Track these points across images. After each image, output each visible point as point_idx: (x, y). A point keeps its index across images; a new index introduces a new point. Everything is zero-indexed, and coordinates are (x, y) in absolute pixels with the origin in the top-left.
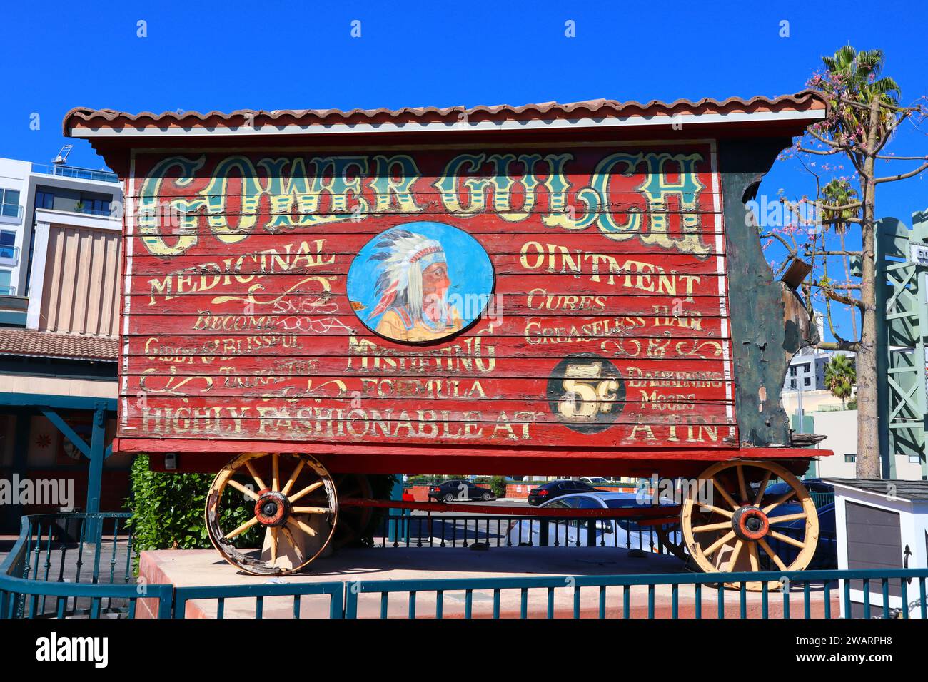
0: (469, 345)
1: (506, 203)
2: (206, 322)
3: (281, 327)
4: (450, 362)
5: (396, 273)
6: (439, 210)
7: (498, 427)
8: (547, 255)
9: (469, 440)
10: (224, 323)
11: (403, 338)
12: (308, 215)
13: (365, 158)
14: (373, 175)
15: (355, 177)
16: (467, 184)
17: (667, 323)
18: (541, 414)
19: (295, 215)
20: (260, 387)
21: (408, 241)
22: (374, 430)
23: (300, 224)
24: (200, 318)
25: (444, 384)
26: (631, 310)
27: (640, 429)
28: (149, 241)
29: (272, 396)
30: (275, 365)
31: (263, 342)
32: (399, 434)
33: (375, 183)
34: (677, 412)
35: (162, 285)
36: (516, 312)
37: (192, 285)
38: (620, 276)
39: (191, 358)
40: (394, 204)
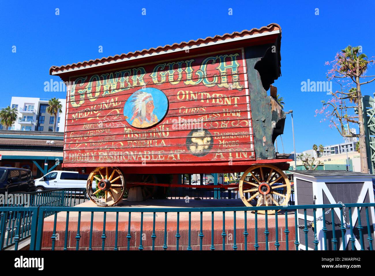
0: (160, 128)
1: (172, 78)
2: (86, 126)
3: (105, 126)
4: (154, 134)
5: (138, 106)
6: (151, 83)
7: (169, 156)
8: (186, 94)
9: (160, 161)
10: (90, 126)
11: (140, 127)
12: (114, 90)
13: (130, 70)
14: (132, 75)
15: (127, 76)
16: (160, 74)
17: (228, 115)
18: (184, 150)
19: (110, 90)
20: (100, 146)
21: (142, 95)
22: (131, 158)
23: (111, 93)
24: (84, 125)
25: (152, 142)
26: (215, 111)
27: (218, 154)
28: (73, 103)
29: (102, 148)
30: (104, 138)
31: (100, 131)
32: (139, 159)
33: (133, 77)
34: (232, 147)
35: (75, 116)
37: (83, 115)
38: (211, 100)
39: (82, 138)
40: (138, 83)
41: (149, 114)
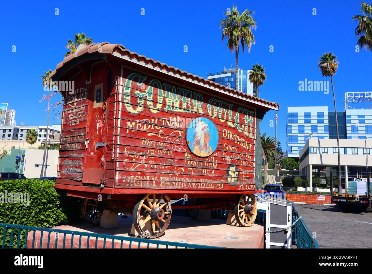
0: (212, 159)
1: (221, 116)
2: (145, 142)
3: (167, 147)
4: (208, 163)
5: (198, 133)
6: (207, 114)
7: (217, 185)
8: (228, 133)
9: (211, 189)
10: (151, 144)
11: (199, 155)
12: (176, 108)
13: (191, 92)
14: (193, 98)
15: (189, 98)
16: (213, 108)
17: (246, 157)
18: (225, 181)
19: (173, 107)
20: (162, 169)
21: (201, 123)
22: (191, 186)
23: (174, 110)
24: (143, 140)
25: (207, 171)
26: (241, 152)
27: (241, 185)
28: (127, 106)
29: (165, 173)
30: (165, 161)
31: (162, 152)
32: (196, 187)
33: (193, 101)
35: (131, 125)
36: (222, 150)
37: (141, 127)
38: (240, 142)
39: (140, 156)
40: (197, 109)
41: (206, 144)
